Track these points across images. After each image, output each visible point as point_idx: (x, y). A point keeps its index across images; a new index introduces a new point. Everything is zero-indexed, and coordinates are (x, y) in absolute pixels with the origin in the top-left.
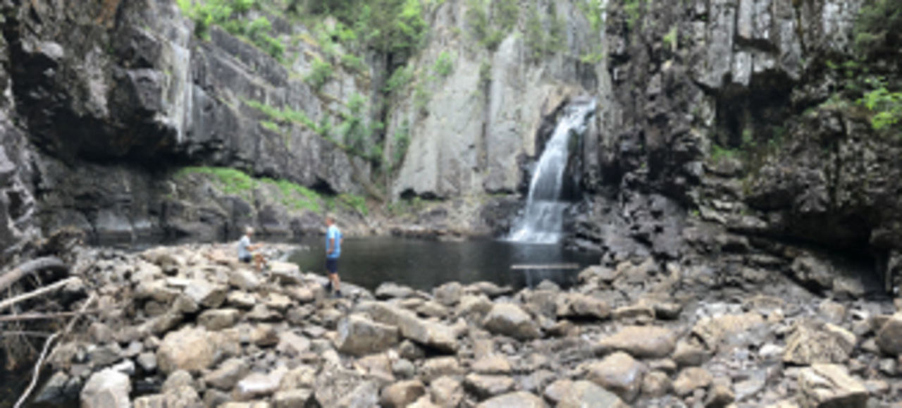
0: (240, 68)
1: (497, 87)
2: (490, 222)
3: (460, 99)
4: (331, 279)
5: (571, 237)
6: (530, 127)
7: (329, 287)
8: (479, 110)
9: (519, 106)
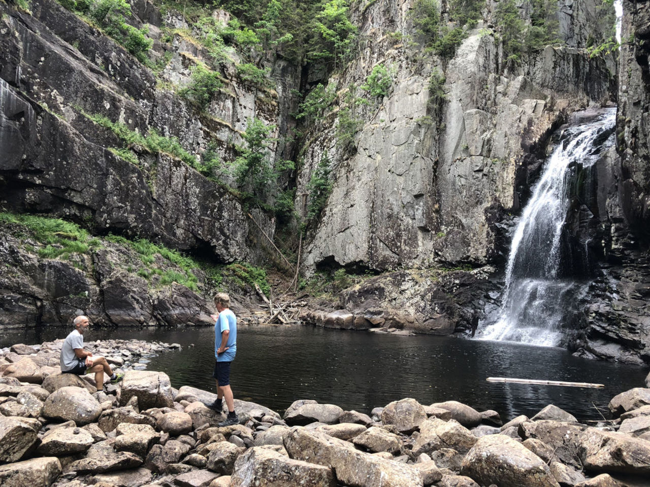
0: (77, 63)
1: (454, 109)
2: (448, 311)
3: (401, 129)
4: (221, 394)
5: (580, 337)
6: (505, 164)
7: (216, 407)
8: (429, 143)
9: (487, 135)
